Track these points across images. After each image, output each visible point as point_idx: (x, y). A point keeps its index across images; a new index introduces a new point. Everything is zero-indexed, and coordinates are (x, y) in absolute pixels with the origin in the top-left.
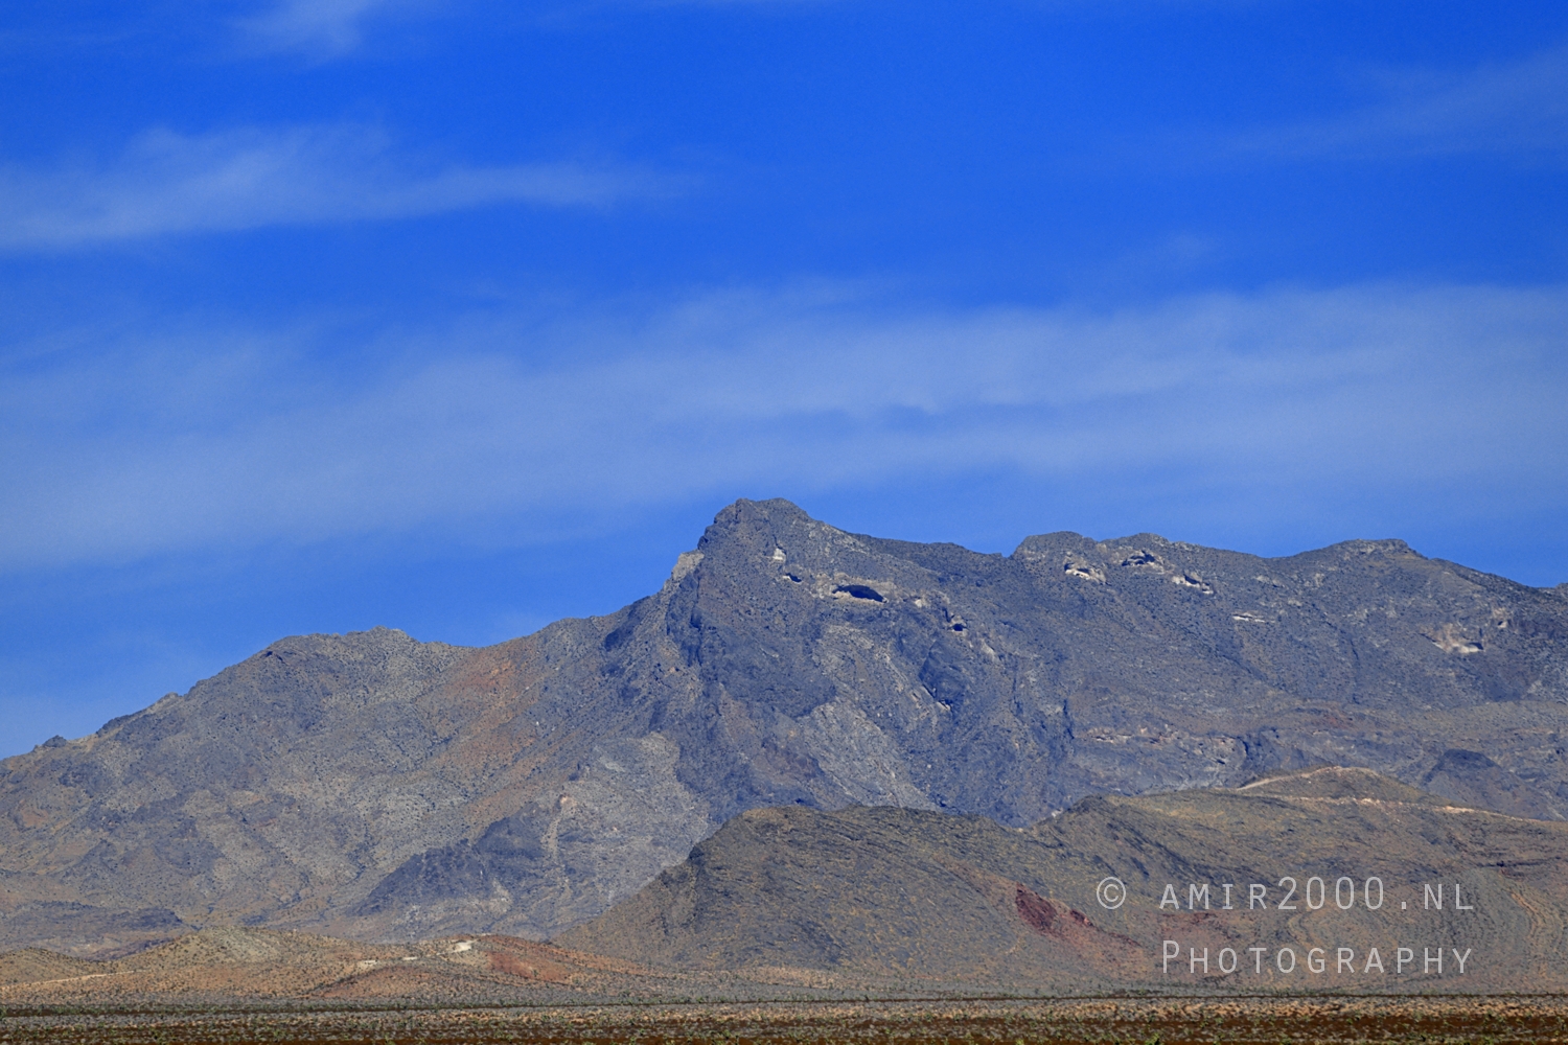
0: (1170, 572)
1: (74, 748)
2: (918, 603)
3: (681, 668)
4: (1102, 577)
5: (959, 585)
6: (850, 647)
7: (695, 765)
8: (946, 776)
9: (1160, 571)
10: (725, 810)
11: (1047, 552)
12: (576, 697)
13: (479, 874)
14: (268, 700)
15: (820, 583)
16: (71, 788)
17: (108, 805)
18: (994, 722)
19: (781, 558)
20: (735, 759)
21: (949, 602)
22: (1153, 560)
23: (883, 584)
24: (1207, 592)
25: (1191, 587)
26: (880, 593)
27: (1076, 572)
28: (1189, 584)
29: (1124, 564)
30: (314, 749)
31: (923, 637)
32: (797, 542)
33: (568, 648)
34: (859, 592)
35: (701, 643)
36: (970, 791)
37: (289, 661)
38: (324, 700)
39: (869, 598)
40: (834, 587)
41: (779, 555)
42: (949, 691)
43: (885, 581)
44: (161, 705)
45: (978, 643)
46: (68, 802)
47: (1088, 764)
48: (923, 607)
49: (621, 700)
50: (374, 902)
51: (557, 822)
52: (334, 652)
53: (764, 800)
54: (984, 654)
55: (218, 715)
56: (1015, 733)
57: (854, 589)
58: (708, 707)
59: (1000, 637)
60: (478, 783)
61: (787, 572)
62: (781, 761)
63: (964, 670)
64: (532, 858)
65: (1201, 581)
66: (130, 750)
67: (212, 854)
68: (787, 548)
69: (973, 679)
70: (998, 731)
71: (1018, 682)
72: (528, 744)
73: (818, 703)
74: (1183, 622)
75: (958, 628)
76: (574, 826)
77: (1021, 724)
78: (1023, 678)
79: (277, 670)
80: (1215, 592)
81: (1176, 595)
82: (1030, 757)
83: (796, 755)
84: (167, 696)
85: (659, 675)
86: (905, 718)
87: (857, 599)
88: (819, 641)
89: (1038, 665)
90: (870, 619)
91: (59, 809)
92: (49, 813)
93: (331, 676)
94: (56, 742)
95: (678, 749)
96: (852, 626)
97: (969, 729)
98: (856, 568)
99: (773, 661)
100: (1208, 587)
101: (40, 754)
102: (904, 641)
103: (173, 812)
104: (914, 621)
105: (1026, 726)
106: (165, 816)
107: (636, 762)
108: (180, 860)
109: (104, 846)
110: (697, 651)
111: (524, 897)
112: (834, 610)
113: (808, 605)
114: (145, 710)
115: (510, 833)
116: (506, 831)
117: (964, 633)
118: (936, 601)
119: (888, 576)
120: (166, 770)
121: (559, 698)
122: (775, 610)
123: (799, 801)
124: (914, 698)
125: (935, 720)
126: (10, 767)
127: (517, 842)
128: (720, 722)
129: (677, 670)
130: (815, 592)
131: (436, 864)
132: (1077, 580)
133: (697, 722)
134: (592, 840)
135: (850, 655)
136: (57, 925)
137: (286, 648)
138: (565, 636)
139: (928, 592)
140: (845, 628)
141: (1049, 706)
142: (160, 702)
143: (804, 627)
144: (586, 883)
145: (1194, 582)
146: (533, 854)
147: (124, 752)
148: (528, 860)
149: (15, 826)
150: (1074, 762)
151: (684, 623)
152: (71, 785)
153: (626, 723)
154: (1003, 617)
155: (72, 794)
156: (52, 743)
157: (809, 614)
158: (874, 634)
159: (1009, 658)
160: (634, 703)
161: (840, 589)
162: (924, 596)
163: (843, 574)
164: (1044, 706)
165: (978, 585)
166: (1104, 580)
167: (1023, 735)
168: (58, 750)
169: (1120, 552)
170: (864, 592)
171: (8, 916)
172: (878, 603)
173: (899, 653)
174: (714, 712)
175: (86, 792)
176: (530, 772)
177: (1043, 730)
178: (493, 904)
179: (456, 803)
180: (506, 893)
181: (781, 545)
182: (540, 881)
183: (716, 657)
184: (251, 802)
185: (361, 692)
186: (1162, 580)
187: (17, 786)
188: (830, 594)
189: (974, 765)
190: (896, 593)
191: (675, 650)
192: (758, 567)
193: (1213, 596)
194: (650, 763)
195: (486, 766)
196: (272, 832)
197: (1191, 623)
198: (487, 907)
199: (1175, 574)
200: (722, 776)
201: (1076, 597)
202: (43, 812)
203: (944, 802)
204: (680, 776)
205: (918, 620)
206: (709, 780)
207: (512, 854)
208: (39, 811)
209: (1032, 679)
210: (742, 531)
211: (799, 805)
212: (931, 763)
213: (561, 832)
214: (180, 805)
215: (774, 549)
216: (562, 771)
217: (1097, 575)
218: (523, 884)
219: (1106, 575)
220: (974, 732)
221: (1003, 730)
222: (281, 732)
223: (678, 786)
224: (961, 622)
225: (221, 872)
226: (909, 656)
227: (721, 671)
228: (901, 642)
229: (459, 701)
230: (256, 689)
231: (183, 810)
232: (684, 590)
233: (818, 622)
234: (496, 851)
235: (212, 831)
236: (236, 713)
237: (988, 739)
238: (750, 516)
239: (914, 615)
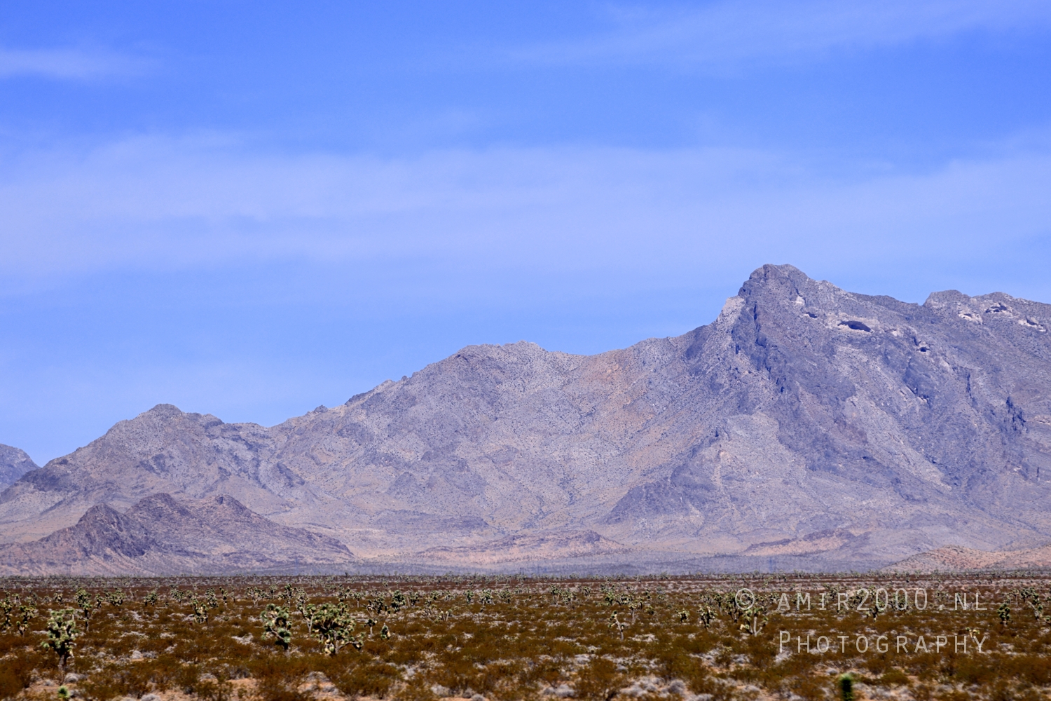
0: (1017, 317)
1: (334, 413)
2: (895, 333)
3: (753, 371)
4: (980, 319)
5: (920, 322)
6: (854, 360)
7: (790, 433)
8: (933, 444)
9: (1010, 316)
10: (817, 463)
11: (946, 302)
12: (675, 389)
13: (680, 500)
14: (466, 385)
15: (830, 319)
16: (346, 438)
17: (382, 451)
18: (957, 411)
19: (801, 303)
20: (816, 430)
21: (916, 333)
22: (1005, 309)
23: (870, 320)
24: (1042, 331)
25: (1031, 327)
26: (869, 326)
27: (964, 316)
28: (1029, 325)
29: (987, 312)
30: (510, 417)
31: (900, 355)
32: (812, 292)
33: (656, 357)
34: (854, 325)
35: (767, 356)
36: (949, 454)
37: (473, 361)
38: (498, 386)
39: (861, 330)
40: (839, 322)
41: (800, 301)
42: (926, 390)
43: (872, 318)
44: (383, 387)
45: (938, 360)
46: (346, 447)
47: (1037, 438)
48: (898, 336)
49: (711, 390)
50: (616, 516)
51: (718, 468)
52: (499, 356)
53: (843, 457)
54: (942, 367)
55: (440, 395)
56: (973, 418)
57: (852, 324)
58: (791, 397)
59: (954, 356)
60: (623, 442)
61: (807, 311)
62: (849, 432)
63: (932, 377)
64: (709, 491)
65: (1038, 323)
66: (381, 415)
67: (481, 483)
68: (806, 296)
69: (937, 383)
70: (961, 416)
71: (971, 385)
72: (650, 418)
73: (848, 396)
74: (1030, 349)
75: (923, 350)
76: (731, 470)
77: (976, 412)
78: (974, 382)
79: (466, 367)
80: (1047, 331)
81: (1023, 332)
82: (986, 433)
83: (857, 429)
84: (386, 382)
85: (738, 375)
86: (897, 406)
87: (853, 330)
88: (835, 356)
89: (982, 374)
90: (863, 343)
91: (340, 452)
92: (335, 454)
93: (499, 371)
94: (321, 410)
95: (777, 423)
96: (853, 347)
97: (941, 415)
98: (852, 310)
99: (814, 367)
100: (1042, 327)
101: (312, 416)
102: (889, 357)
103: (449, 455)
104: (893, 345)
105: (980, 413)
106: (444, 457)
107: (752, 430)
108: (463, 486)
109: (408, 476)
110: (765, 361)
111: (710, 514)
112: (840, 336)
113: (824, 333)
114: (374, 390)
115: (691, 474)
116: (689, 472)
117: (927, 353)
118: (907, 333)
119: (873, 315)
120: (415, 428)
121: (665, 388)
122: (803, 335)
123: (864, 458)
124: (901, 394)
125: (917, 409)
126: (293, 425)
127: (697, 480)
128: (801, 406)
129: (750, 372)
130: (826, 325)
131: (652, 492)
132: (964, 322)
133: (786, 406)
134: (743, 480)
135: (855, 365)
136: (409, 525)
137: (469, 353)
138: (652, 349)
139: (901, 326)
140: (848, 348)
141: (996, 401)
142: (382, 385)
143: (824, 347)
144: (745, 507)
145: (1033, 324)
146: (708, 488)
147: (377, 417)
148: (707, 491)
149: (313, 462)
150: (1028, 437)
151: (751, 343)
152: (345, 436)
153: (719, 405)
154: (952, 343)
155: (347, 442)
156: (319, 410)
157: (826, 338)
158: (867, 352)
159: (961, 370)
160: (720, 393)
161: (843, 323)
162: (898, 329)
163: (845, 314)
164: (993, 401)
165: (932, 323)
166: (981, 321)
167: (978, 419)
168: (324, 414)
169: (985, 303)
170: (858, 325)
171: (373, 518)
172: (867, 333)
173: (886, 365)
174: (796, 400)
175: (356, 441)
176: (660, 435)
177: (993, 416)
178: (693, 519)
179: (614, 455)
180: (698, 512)
181: (802, 294)
182: (717, 505)
183: (781, 365)
184: (495, 450)
185: (520, 382)
186: (1012, 322)
187: (302, 437)
188: (836, 326)
189: (949, 437)
190: (879, 326)
191: (746, 360)
192: (787, 308)
193: (1046, 333)
194: (760, 432)
195: (626, 431)
196: (512, 469)
197: (1035, 350)
198: (689, 520)
199: (1020, 318)
200: (809, 441)
201: (968, 332)
202: (331, 453)
203: (935, 461)
204: (781, 440)
205: (895, 344)
206: (801, 444)
207: (696, 487)
208: (328, 453)
209: (980, 384)
210: (772, 284)
211: (864, 460)
212: (921, 436)
213: (723, 474)
214: (453, 451)
215: (797, 296)
216: (683, 435)
217: (977, 318)
218: (707, 506)
219: (983, 318)
220: (945, 417)
221: (965, 415)
222: (477, 407)
223: (782, 446)
224: (924, 346)
225: (490, 494)
226: (893, 367)
227: (787, 374)
228: (887, 358)
229: (591, 390)
230: (457, 379)
231: (456, 454)
232: (743, 321)
233: (832, 344)
234: (685, 485)
235: (480, 468)
236: (450, 394)
237: (955, 421)
238: (775, 275)
239: (892, 341)
